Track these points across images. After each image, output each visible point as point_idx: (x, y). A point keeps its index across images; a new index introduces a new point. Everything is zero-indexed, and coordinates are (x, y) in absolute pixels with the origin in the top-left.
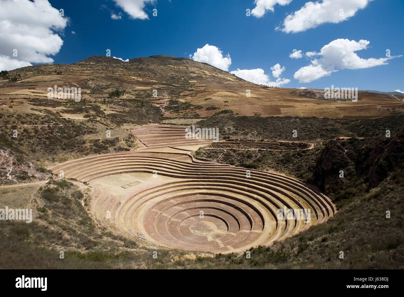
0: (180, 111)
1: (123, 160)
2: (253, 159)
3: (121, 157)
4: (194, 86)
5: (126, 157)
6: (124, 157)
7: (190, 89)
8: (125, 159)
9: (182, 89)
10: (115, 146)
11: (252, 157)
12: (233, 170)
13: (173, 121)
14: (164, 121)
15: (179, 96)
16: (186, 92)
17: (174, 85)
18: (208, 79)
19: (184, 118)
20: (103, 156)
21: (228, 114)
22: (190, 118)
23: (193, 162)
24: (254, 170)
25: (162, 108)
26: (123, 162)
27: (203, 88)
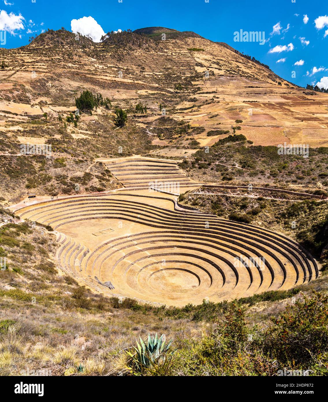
0: (174, 137)
1: (96, 203)
2: (249, 209)
3: (95, 199)
4: (199, 92)
5: (100, 199)
6: (98, 200)
7: (192, 97)
8: (99, 203)
9: (180, 97)
10: (86, 184)
11: (246, 207)
12: (221, 223)
13: (162, 152)
14: (151, 152)
15: (173, 111)
16: (185, 102)
17: (168, 89)
18: (222, 78)
19: (176, 147)
20: (74, 198)
21: (237, 142)
22: (184, 147)
23: (175, 209)
24: (245, 225)
25: (149, 131)
26: (96, 206)
27: (211, 96)
